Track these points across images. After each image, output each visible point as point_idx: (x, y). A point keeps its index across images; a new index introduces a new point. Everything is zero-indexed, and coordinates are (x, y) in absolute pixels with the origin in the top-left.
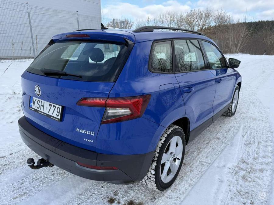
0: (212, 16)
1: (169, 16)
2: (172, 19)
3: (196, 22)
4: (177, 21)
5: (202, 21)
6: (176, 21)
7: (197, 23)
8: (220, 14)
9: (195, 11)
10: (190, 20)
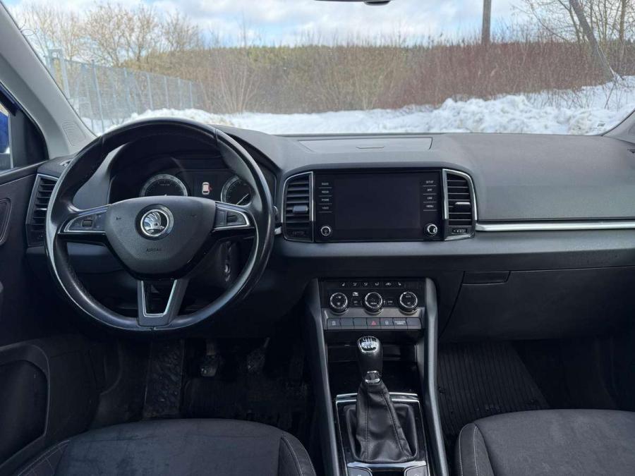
0: (156, 25)
1: (36, 18)
2: (46, 26)
3: (120, 37)
4: (65, 33)
5: (134, 34)
6: (59, 33)
7: (123, 40)
8: (174, 22)
9: (110, 7)
10: (100, 32)
